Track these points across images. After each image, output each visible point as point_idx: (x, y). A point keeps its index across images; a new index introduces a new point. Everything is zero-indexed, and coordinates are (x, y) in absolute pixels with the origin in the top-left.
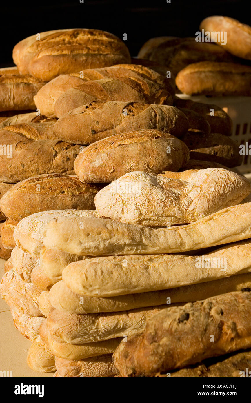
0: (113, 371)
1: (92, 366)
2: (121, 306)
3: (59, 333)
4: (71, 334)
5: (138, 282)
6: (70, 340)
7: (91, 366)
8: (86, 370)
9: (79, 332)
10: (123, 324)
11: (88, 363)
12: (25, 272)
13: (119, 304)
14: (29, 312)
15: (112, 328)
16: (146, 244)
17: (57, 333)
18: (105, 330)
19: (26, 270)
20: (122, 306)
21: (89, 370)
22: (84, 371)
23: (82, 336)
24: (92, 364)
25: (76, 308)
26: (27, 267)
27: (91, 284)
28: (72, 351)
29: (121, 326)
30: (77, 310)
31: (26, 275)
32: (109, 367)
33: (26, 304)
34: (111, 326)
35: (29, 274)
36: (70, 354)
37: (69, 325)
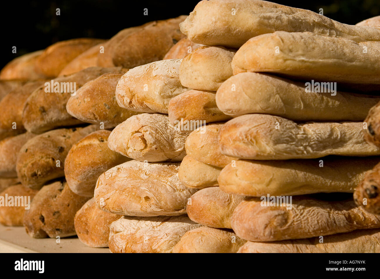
0: (337, 223)
1: (304, 212)
2: (330, 103)
3: (253, 135)
4: (272, 135)
5: (353, 54)
6: (271, 144)
7: (302, 211)
8: (297, 217)
9: (283, 134)
10: (341, 133)
11: (298, 207)
12: (148, 133)
13: (328, 102)
14: (160, 201)
15: (326, 136)
16: (340, 29)
17: (248, 135)
18: (317, 138)
19: (149, 129)
20: (333, 105)
21: (301, 217)
22: (294, 218)
23: (287, 142)
24: (303, 209)
25: (270, 97)
26: (149, 125)
27: (291, 47)
28: (273, 174)
29: (338, 136)
30: (271, 100)
31: (150, 137)
32: (329, 216)
33: (153, 190)
34: (325, 133)
35: (154, 135)
36: (271, 181)
37: (264, 123)
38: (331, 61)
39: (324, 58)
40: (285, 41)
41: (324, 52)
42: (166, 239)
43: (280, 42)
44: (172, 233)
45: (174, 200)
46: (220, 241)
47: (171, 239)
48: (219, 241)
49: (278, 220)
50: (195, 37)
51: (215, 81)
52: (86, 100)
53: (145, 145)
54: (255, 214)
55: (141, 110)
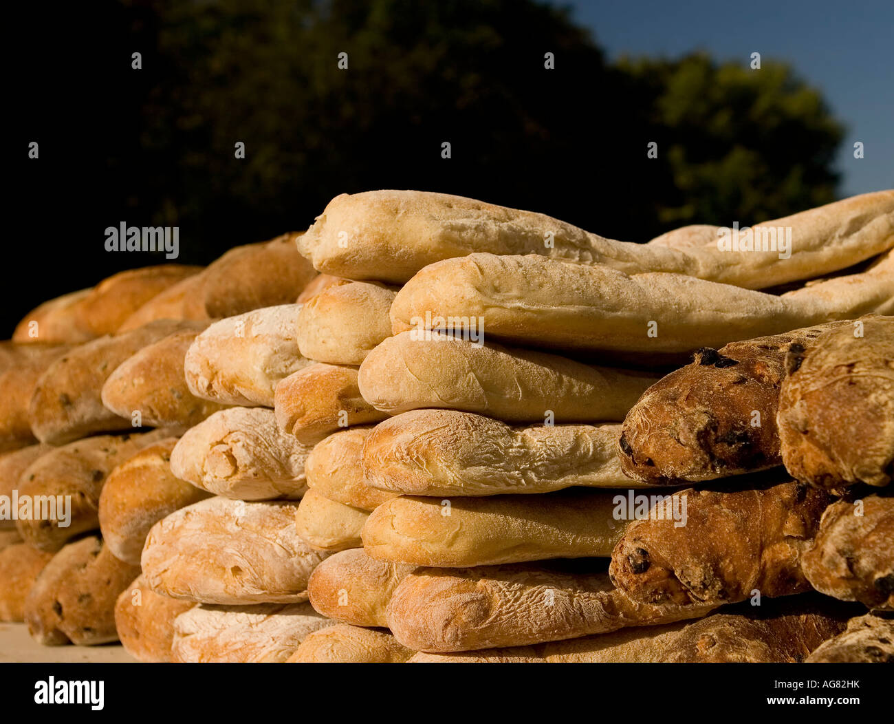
0: (586, 615)
1: (521, 595)
2: (576, 389)
3: (420, 450)
4: (458, 449)
5: (619, 295)
6: (456, 466)
7: (518, 593)
8: (509, 604)
9: (479, 446)
10: (594, 445)
11: (510, 586)
12: (240, 444)
13: (572, 386)
14: (261, 575)
15: (566, 450)
16: (602, 250)
17: (412, 449)
18: (548, 455)
19: (242, 438)
20: (581, 392)
21: (516, 605)
22: (501, 606)
23: (488, 463)
24: (520, 589)
25: (457, 378)
26: (243, 430)
27: (497, 283)
28: (461, 524)
29: (588, 450)
30: (460, 382)
31: (244, 452)
32: (571, 602)
33: (248, 553)
34: (563, 445)
35: (251, 448)
36: (456, 536)
37: (444, 427)
38: (573, 309)
39: (561, 304)
40: (487, 271)
41: (561, 292)
42: (272, 649)
43: (476, 273)
44: (283, 636)
45: (288, 572)
46: (369, 652)
47: (281, 648)
48: (366, 651)
49: (470, 611)
50: (324, 264)
51: (360, 346)
52: (136, 381)
53: (234, 468)
54: (427, 600)
55: (230, 401)
